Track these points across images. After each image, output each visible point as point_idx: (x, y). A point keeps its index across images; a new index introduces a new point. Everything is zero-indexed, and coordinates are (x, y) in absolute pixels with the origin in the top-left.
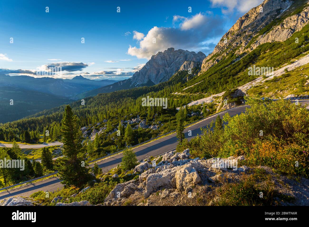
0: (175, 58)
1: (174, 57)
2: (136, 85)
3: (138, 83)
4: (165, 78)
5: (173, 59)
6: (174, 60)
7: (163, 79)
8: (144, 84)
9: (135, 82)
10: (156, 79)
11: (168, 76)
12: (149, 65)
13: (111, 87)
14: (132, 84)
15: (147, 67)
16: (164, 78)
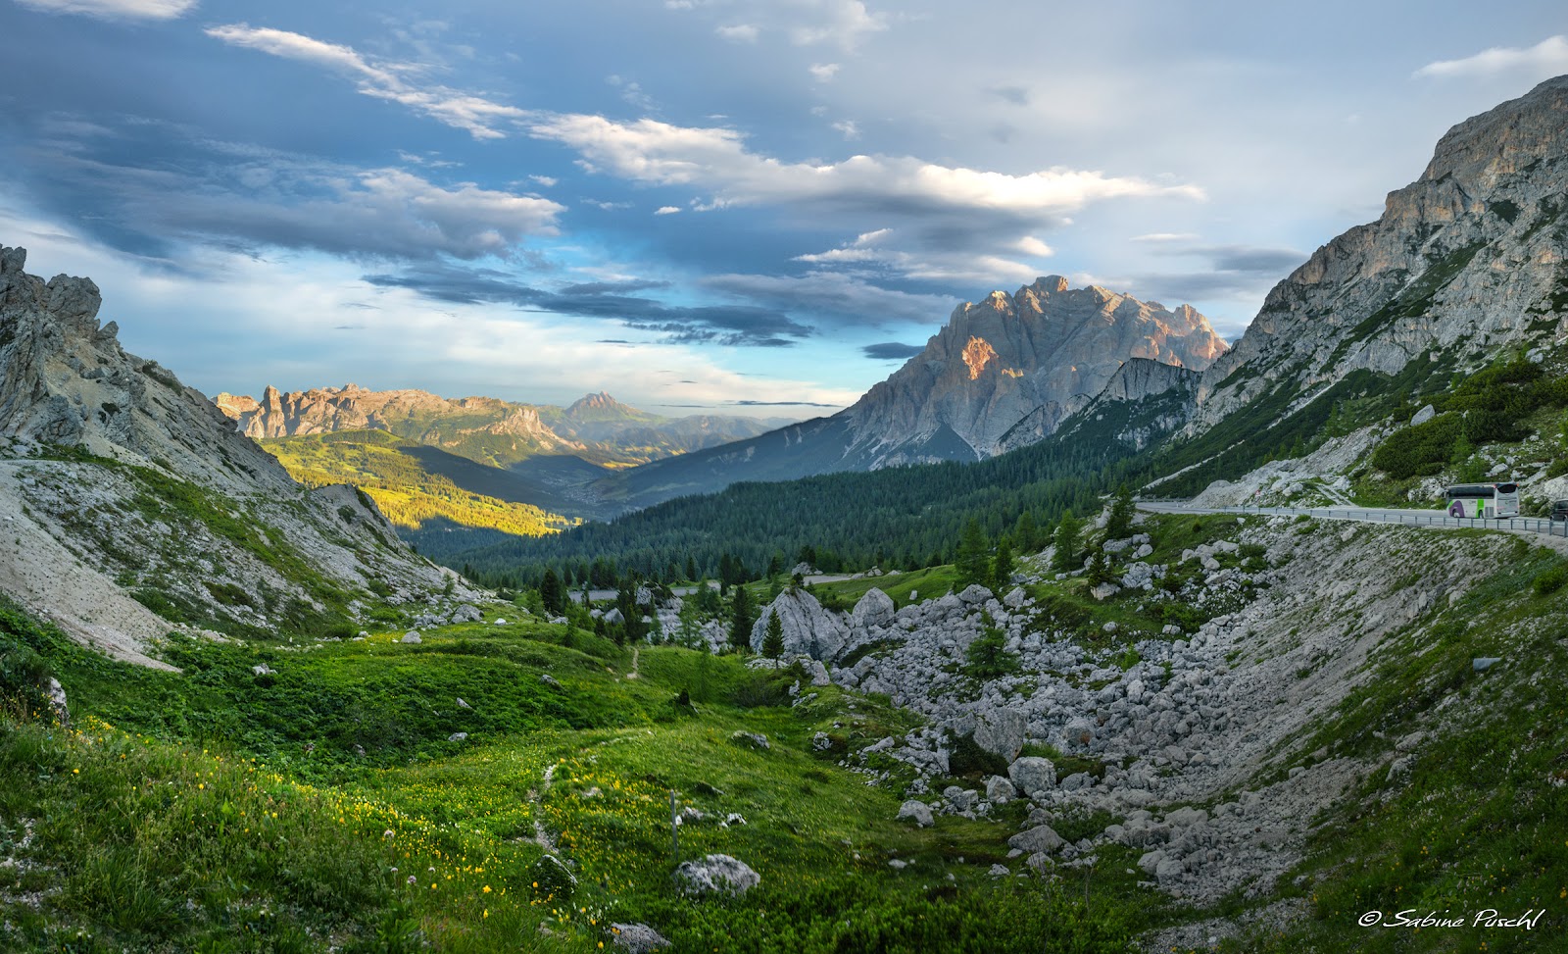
0: (1072, 326)
1: (1067, 319)
2: (873, 451)
3: (884, 441)
4: (1028, 423)
5: (1059, 330)
6: (1063, 334)
7: (1019, 428)
8: (915, 446)
9: (871, 436)
10: (979, 422)
11: (1044, 414)
12: (943, 351)
13: (750, 451)
14: (855, 443)
15: (931, 363)
16: (1021, 422)
